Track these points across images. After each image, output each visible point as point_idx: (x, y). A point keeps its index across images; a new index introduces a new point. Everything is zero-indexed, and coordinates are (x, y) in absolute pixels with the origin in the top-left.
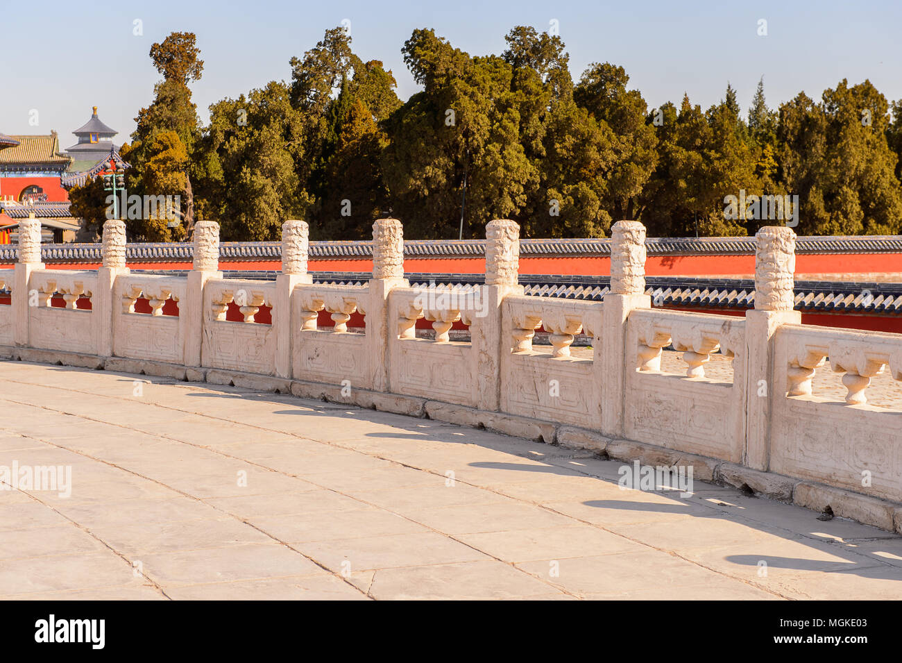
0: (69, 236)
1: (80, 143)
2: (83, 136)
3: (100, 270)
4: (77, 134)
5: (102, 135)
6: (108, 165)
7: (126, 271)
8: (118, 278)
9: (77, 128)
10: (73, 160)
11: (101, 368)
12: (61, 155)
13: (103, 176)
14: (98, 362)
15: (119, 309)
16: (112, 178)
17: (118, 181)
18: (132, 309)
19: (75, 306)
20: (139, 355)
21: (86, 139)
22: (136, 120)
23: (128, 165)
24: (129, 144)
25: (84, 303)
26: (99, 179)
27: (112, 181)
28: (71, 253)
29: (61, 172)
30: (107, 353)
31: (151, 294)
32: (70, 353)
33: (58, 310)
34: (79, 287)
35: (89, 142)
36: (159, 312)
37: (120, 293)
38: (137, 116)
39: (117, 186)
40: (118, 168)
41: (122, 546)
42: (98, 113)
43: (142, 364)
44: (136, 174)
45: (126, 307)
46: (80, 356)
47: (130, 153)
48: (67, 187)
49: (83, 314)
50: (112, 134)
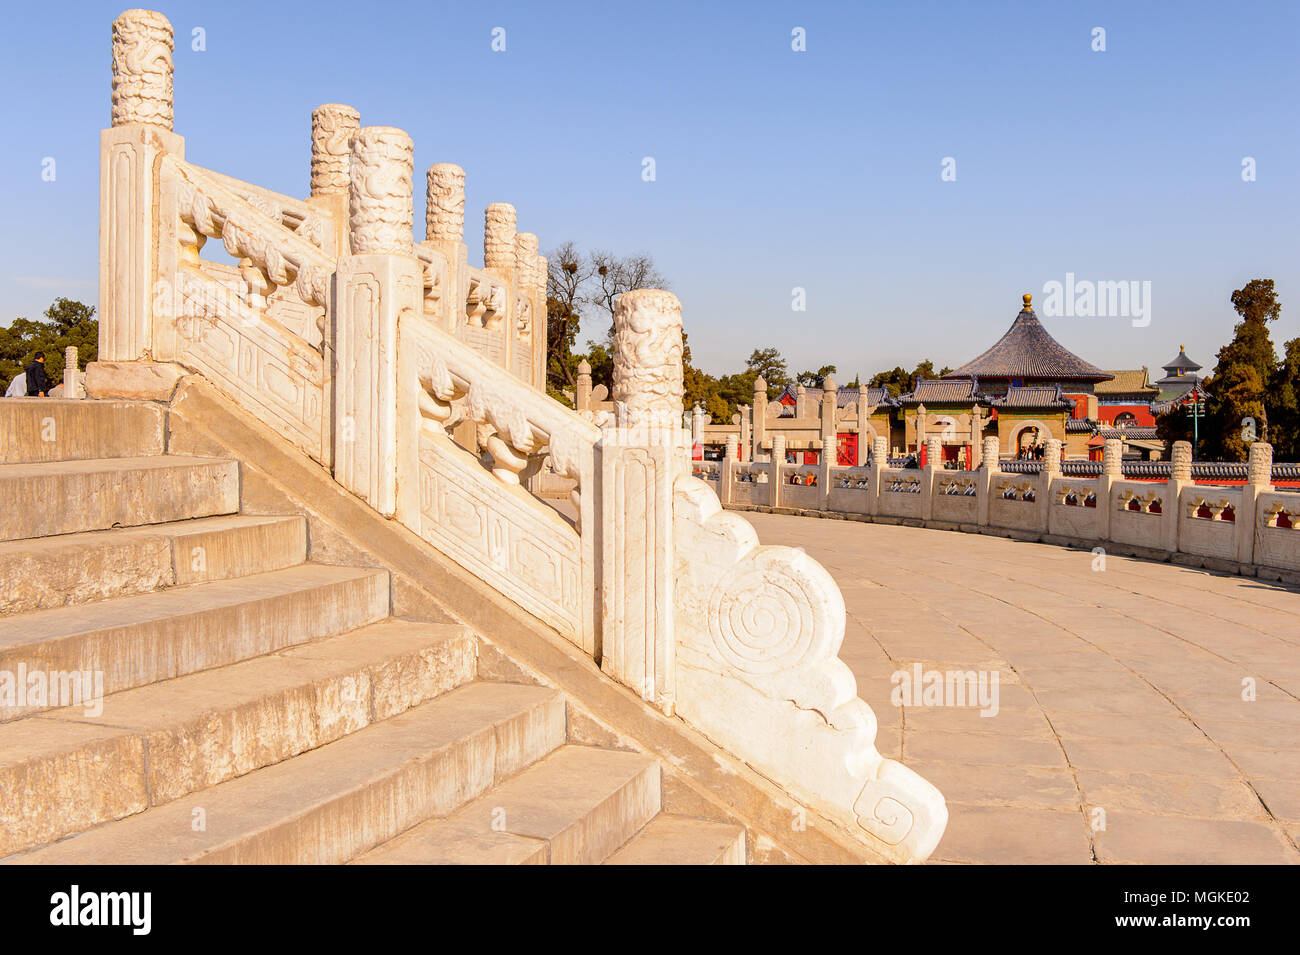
0: (1155, 455)
1: (1168, 376)
2: (1171, 370)
3: (1169, 481)
4: (1166, 368)
5: (1187, 370)
6: (1191, 395)
7: (1192, 483)
8: (1183, 489)
9: (1166, 363)
10: (1161, 391)
11: (1168, 561)
12: (1151, 387)
13: (1186, 405)
14: (1166, 556)
15: (1184, 513)
16: (1194, 406)
17: (1199, 409)
18: (1195, 514)
19: (1148, 510)
20: (1201, 552)
21: (1174, 373)
22: (1217, 356)
23: (1209, 395)
24: (1211, 377)
25: (1156, 508)
26: (1182, 407)
27: (1193, 409)
28: (1155, 469)
29: (1150, 402)
30: (1173, 549)
31: (1212, 502)
32: (1143, 548)
33: (1135, 514)
34: (1151, 495)
35: (1176, 375)
36: (1218, 517)
37: (1185, 501)
38: (1218, 352)
39: (1198, 414)
40: (1199, 397)
41: (1167, 689)
42: (1184, 350)
43: (1203, 559)
44: (1216, 403)
45: (1189, 512)
46: (1151, 550)
47: (1211, 385)
48: (1154, 414)
49: (1155, 518)
50: (1197, 368)
